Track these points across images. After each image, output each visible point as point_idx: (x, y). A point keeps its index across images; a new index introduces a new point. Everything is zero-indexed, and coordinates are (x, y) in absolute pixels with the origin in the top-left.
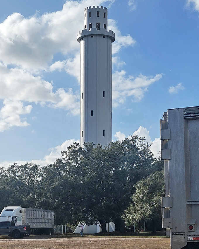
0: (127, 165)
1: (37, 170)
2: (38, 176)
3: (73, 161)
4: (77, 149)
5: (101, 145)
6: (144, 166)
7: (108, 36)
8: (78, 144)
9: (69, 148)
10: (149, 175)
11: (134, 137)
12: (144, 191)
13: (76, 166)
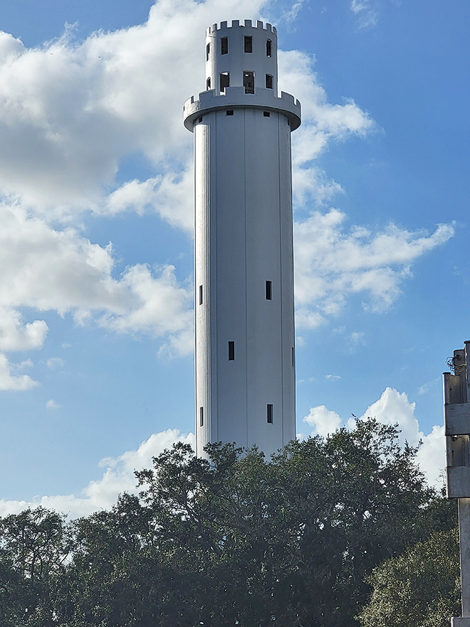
0: (343, 513)
1: (60, 529)
2: (62, 550)
3: (171, 500)
4: (185, 463)
5: (259, 451)
6: (395, 516)
7: (278, 112)
8: (188, 448)
9: (160, 461)
10: (413, 545)
11: (366, 424)
12: (398, 596)
13: (183, 518)
